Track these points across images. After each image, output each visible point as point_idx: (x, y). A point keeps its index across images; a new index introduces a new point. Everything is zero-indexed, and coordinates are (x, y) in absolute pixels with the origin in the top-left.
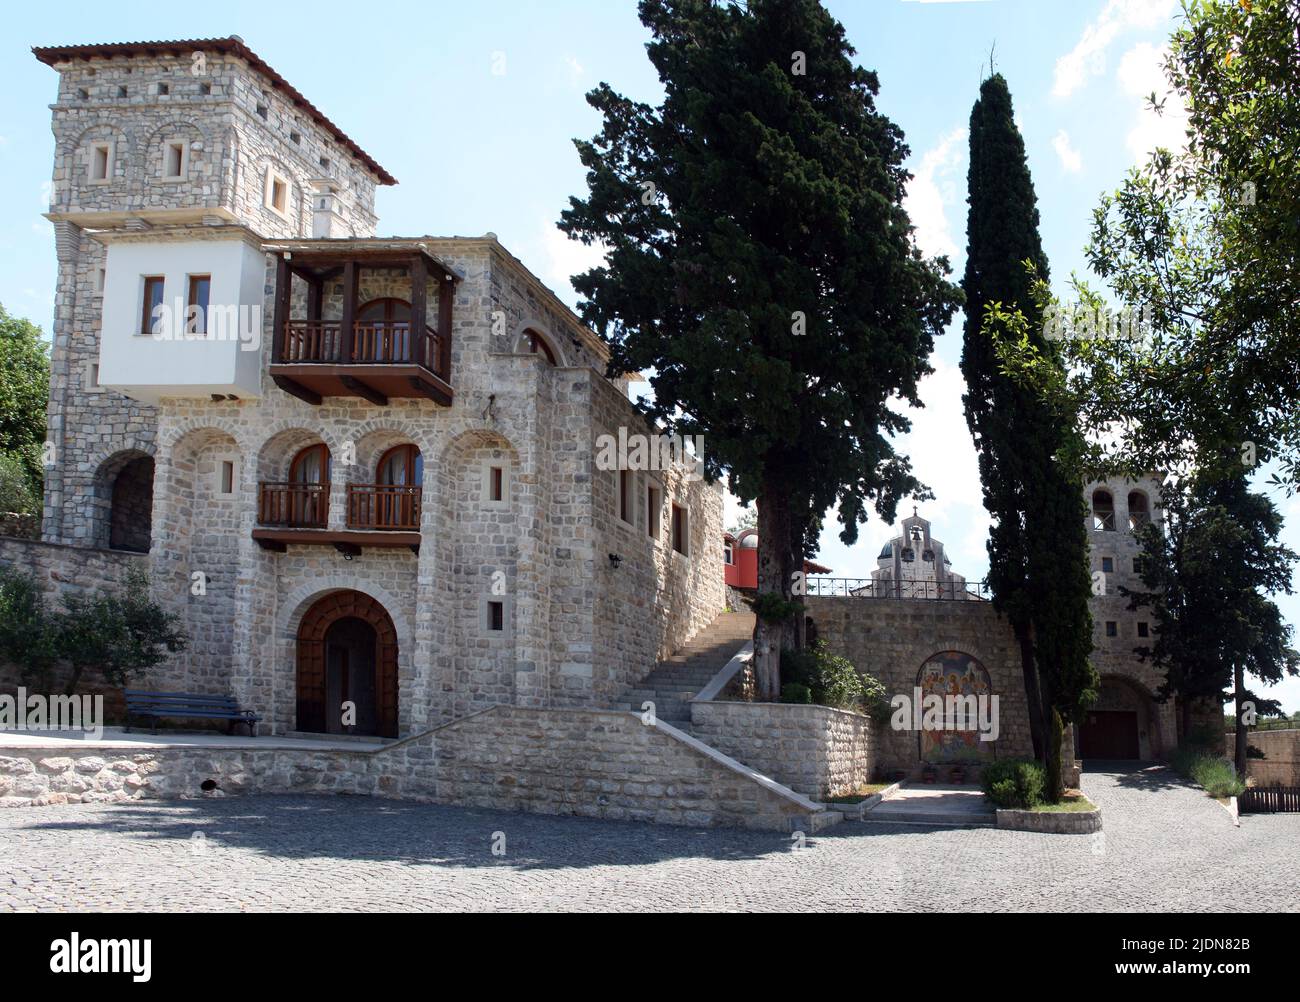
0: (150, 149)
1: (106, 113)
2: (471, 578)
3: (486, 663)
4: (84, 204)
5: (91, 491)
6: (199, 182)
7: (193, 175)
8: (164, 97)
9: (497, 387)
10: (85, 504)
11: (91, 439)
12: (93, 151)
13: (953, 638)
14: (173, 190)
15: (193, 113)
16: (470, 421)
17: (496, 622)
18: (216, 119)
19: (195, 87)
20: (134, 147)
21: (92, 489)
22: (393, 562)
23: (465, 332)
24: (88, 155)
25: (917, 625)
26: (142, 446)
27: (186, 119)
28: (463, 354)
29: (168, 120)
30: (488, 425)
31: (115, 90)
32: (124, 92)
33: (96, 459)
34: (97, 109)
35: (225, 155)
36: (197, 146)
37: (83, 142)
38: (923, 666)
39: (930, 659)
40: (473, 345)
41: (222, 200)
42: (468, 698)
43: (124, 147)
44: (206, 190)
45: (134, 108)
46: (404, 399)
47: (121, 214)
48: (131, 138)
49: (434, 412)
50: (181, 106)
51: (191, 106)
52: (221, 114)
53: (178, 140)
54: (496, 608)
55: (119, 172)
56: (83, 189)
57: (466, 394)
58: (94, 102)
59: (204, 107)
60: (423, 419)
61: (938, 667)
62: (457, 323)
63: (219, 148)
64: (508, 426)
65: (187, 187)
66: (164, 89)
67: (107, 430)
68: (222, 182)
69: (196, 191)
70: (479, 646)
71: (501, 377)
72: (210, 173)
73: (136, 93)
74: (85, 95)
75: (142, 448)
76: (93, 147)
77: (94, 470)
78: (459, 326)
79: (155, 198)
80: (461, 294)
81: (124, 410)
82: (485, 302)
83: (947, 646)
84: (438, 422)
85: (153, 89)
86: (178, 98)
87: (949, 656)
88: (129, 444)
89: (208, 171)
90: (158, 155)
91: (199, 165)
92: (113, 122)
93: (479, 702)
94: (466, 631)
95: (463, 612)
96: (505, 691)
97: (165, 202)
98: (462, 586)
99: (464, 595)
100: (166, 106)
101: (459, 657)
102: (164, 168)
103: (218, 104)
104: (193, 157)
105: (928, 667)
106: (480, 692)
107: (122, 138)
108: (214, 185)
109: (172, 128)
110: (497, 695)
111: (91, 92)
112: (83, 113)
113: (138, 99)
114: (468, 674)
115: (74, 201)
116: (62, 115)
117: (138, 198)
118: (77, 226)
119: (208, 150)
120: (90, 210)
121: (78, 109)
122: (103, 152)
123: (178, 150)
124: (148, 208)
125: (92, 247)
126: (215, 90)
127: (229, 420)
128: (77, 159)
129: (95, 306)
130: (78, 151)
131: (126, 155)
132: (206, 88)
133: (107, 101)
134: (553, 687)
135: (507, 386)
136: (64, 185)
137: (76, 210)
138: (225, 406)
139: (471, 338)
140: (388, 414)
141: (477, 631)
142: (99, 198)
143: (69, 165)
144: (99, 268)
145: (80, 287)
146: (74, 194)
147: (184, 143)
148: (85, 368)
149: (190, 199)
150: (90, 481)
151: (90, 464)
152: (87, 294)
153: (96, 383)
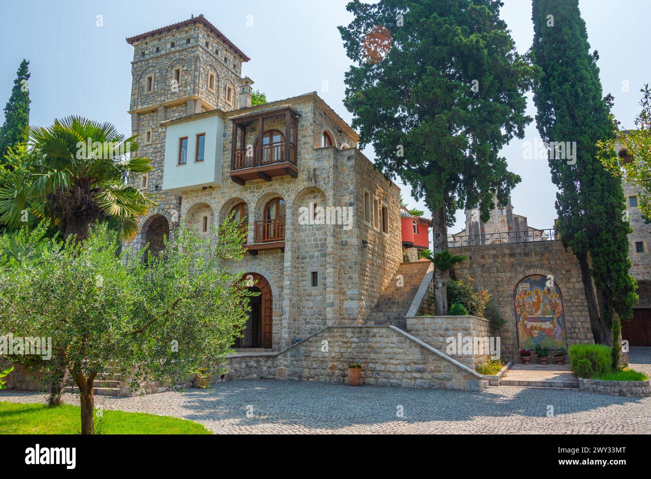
0: (168, 74)
1: (151, 61)
2: (304, 261)
3: (311, 304)
4: (143, 104)
6: (186, 85)
7: (184, 82)
8: (173, 49)
9: (317, 165)
10: (137, 243)
12: (146, 79)
13: (536, 267)
14: (176, 91)
15: (184, 53)
16: (305, 183)
17: (315, 283)
18: (192, 54)
19: (184, 41)
20: (161, 74)
21: (140, 235)
22: (271, 257)
23: (303, 140)
24: (145, 82)
25: (512, 260)
26: (161, 212)
27: (181, 57)
28: (302, 151)
29: (174, 59)
30: (312, 184)
31: (155, 49)
32: (158, 50)
33: (143, 221)
34: (148, 60)
35: (196, 70)
36: (185, 68)
37: (143, 76)
38: (517, 286)
39: (521, 281)
40: (307, 146)
41: (194, 91)
42: (302, 324)
43: (158, 75)
44: (189, 88)
45: (162, 56)
46: (278, 177)
47: (156, 106)
48: (160, 70)
49: (290, 181)
50: (179, 51)
51: (183, 50)
52: (194, 52)
53: (178, 67)
54: (314, 274)
55: (156, 87)
56: (142, 97)
57: (304, 171)
58: (147, 57)
59: (188, 50)
60: (286, 186)
61: (526, 286)
62: (300, 137)
63: (193, 67)
64: (322, 185)
65: (181, 88)
66: (173, 45)
68: (194, 82)
69: (185, 89)
70: (308, 296)
71: (318, 160)
72: (190, 80)
73: (163, 49)
74: (143, 54)
76: (147, 76)
77: (142, 226)
78: (301, 138)
79: (169, 96)
80: (302, 122)
82: (311, 124)
83: (532, 272)
84: (292, 186)
85: (169, 46)
86: (178, 48)
87: (533, 278)
88: (155, 212)
90: (170, 76)
91: (186, 77)
92: (154, 65)
93: (308, 326)
94: (302, 289)
95: (301, 278)
96: (319, 319)
98: (300, 265)
99: (301, 270)
100: (173, 53)
101: (299, 302)
102: (173, 81)
103: (193, 47)
104: (184, 74)
105: (520, 285)
106: (308, 320)
107: (157, 71)
108: (192, 85)
109: (176, 62)
110: (315, 321)
111: (147, 52)
112: (143, 63)
113: (163, 52)
114: (303, 311)
115: (139, 103)
116: (135, 65)
117: (163, 97)
118: (139, 114)
119: (189, 69)
120: (145, 106)
121: (141, 61)
122: (150, 79)
123: (178, 72)
124: (167, 101)
125: (144, 123)
126: (192, 41)
127: (208, 198)
128: (140, 84)
129: (145, 149)
130: (141, 80)
131: (159, 78)
132: (188, 41)
133: (152, 55)
134: (340, 314)
135: (321, 164)
136: (136, 97)
137: (140, 107)
138: (207, 191)
139: (305, 143)
140: (271, 185)
141: (306, 288)
142: (149, 100)
143: (137, 87)
144: (146, 131)
145: (140, 141)
146: (139, 100)
147: (180, 68)
148: (140, 179)
149: (182, 94)
150: (140, 232)
151: (140, 223)
152: (142, 144)
153: (145, 185)
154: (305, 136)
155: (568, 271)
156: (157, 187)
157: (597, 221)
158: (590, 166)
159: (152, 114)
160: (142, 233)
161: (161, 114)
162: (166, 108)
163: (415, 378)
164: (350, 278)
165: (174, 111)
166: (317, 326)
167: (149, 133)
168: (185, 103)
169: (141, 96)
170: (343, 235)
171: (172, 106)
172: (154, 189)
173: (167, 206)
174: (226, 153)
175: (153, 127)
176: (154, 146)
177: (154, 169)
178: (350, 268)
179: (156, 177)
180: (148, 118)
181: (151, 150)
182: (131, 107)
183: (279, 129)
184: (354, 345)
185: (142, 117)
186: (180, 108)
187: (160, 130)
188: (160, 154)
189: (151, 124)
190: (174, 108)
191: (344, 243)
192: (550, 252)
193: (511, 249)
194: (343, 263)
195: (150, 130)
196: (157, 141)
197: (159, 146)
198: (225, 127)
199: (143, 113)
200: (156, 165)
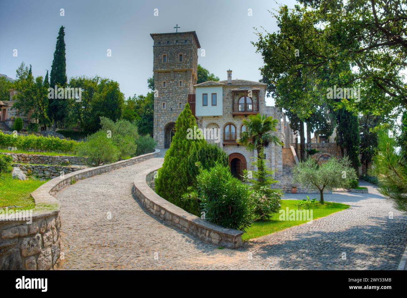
1: (165, 47)
4: (161, 68)
5: (163, 132)
6: (186, 62)
7: (185, 61)
8: (177, 44)
10: (162, 134)
11: (163, 120)
13: (326, 152)
14: (180, 64)
18: (189, 49)
19: (184, 41)
20: (171, 55)
24: (162, 57)
25: (318, 149)
27: (183, 48)
28: (260, 107)
29: (178, 49)
31: (166, 42)
32: (168, 42)
33: (164, 124)
34: (163, 47)
35: (191, 56)
36: (185, 54)
37: (160, 54)
38: (319, 158)
39: (321, 157)
40: (262, 105)
41: (191, 67)
43: (169, 55)
44: (188, 64)
45: (171, 46)
47: (169, 70)
48: (171, 53)
50: (181, 46)
51: (184, 46)
53: (181, 53)
55: (168, 61)
58: (162, 45)
59: (186, 46)
61: (322, 159)
63: (190, 55)
65: (183, 64)
66: (177, 41)
67: (166, 118)
69: (185, 65)
73: (171, 43)
74: (160, 43)
75: (174, 122)
76: (163, 54)
77: (164, 127)
79: (177, 66)
80: (260, 95)
83: (324, 154)
85: (175, 42)
86: (180, 44)
87: (325, 156)
88: (172, 121)
89: (188, 60)
90: (177, 57)
91: (186, 59)
92: (167, 50)
97: (179, 67)
100: (178, 46)
102: (178, 60)
103: (189, 45)
104: (184, 57)
107: (169, 53)
108: (190, 63)
111: (162, 42)
112: (160, 47)
113: (172, 44)
116: (155, 48)
117: (173, 66)
118: (158, 72)
119: (188, 55)
121: (159, 47)
122: (164, 56)
123: (181, 55)
124: (175, 69)
125: (161, 77)
126: (188, 42)
127: (217, 121)
128: (159, 58)
129: (163, 90)
130: (159, 56)
131: (170, 57)
132: (186, 41)
133: (165, 45)
134: (276, 170)
135: (269, 113)
136: (157, 64)
137: (159, 69)
138: (216, 118)
140: (247, 119)
142: (164, 67)
143: (157, 59)
144: (163, 81)
145: (159, 86)
146: (159, 66)
147: (182, 54)
148: (161, 104)
149: (184, 67)
150: (163, 129)
151: (162, 126)
152: (160, 87)
153: (164, 107)
154: (262, 101)
155: (336, 154)
156: (171, 109)
157: (352, 139)
158: (351, 121)
159: (165, 73)
161: (172, 75)
162: (174, 72)
163: (312, 191)
164: (279, 157)
165: (178, 74)
167: (164, 83)
168: (186, 71)
169: (160, 64)
171: (178, 71)
172: (170, 110)
174: (224, 102)
175: (167, 79)
176: (168, 89)
177: (169, 101)
178: (279, 153)
179: (170, 104)
180: (163, 75)
181: (166, 91)
182: (154, 69)
184: (292, 181)
185: (159, 74)
186: (182, 73)
187: (171, 82)
188: (172, 93)
189: (165, 78)
190: (179, 72)
192: (331, 147)
193: (318, 145)
194: (276, 151)
195: (166, 81)
196: (169, 87)
197: (171, 89)
198: (223, 91)
199: (161, 72)
200: (170, 98)
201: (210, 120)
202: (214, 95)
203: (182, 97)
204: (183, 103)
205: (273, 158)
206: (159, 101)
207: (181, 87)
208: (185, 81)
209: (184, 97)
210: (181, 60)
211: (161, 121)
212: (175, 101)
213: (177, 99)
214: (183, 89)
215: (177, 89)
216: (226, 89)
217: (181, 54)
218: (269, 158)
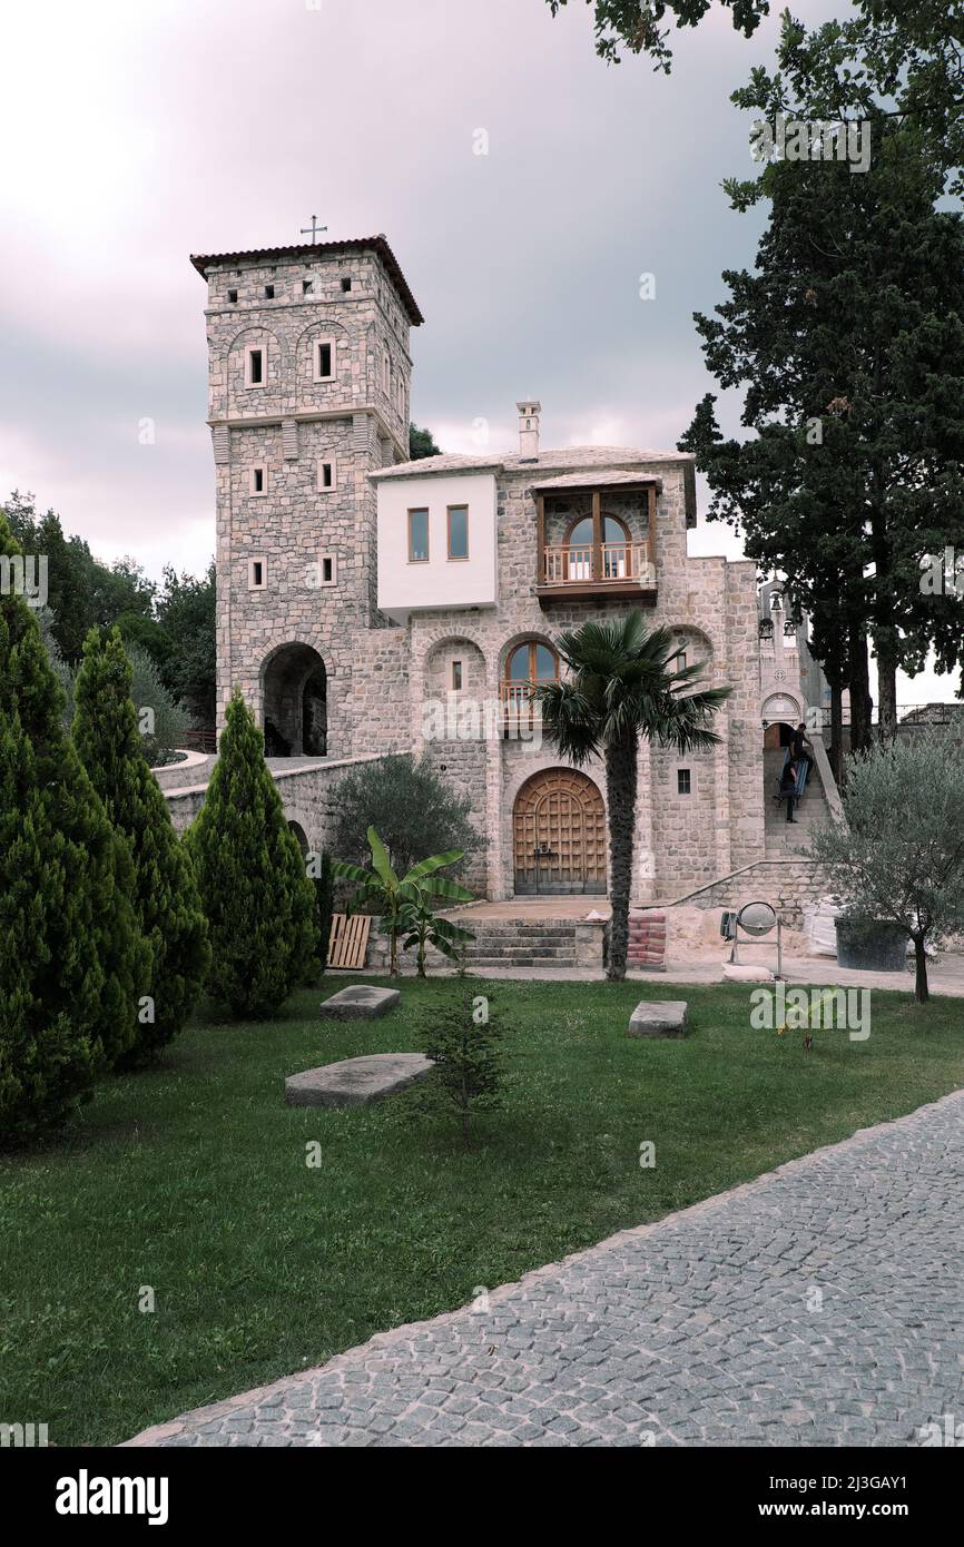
0: (300, 350)
1: (257, 316)
2: (666, 750)
3: (678, 822)
4: (242, 408)
5: (256, 684)
6: (349, 380)
7: (343, 374)
8: (309, 297)
9: (692, 587)
11: (254, 634)
12: (247, 355)
14: (323, 390)
15: (337, 311)
16: (671, 617)
17: (684, 788)
18: (359, 316)
19: (337, 284)
20: (284, 349)
21: (257, 682)
24: (243, 361)
27: (332, 318)
29: (315, 320)
30: (686, 619)
31: (262, 290)
32: (270, 293)
33: (261, 653)
34: (247, 312)
35: (370, 352)
36: (343, 344)
37: (237, 345)
42: (663, 855)
43: (275, 349)
44: (355, 389)
45: (282, 308)
47: (274, 413)
48: (281, 340)
50: (325, 304)
51: (335, 304)
54: (685, 775)
55: (272, 374)
56: (240, 393)
57: (667, 594)
58: (243, 305)
59: (348, 305)
65: (335, 387)
66: (307, 287)
67: (269, 624)
69: (344, 389)
70: (673, 809)
71: (694, 577)
72: (358, 372)
73: (283, 293)
74: (234, 297)
75: (301, 640)
76: (249, 348)
77: (259, 664)
79: (307, 398)
81: (284, 605)
85: (298, 288)
86: (322, 296)
88: (290, 637)
89: (356, 370)
91: (346, 363)
92: (264, 325)
94: (662, 797)
96: (694, 846)
97: (317, 402)
98: (656, 757)
99: (659, 765)
100: (312, 305)
101: (656, 819)
102: (312, 368)
103: (360, 301)
104: (341, 356)
106: (673, 848)
107: (273, 340)
108: (363, 383)
109: (318, 326)
110: (689, 850)
111: (240, 294)
112: (235, 316)
113: (284, 300)
114: (663, 834)
115: (232, 406)
116: (215, 319)
117: (293, 399)
118: (231, 429)
119: (354, 348)
120: (248, 415)
121: (231, 312)
122: (256, 355)
124: (303, 410)
125: (243, 448)
126: (355, 286)
127: (471, 628)
128: (231, 363)
129: (251, 505)
130: (231, 355)
131: (278, 357)
132: (346, 283)
133: (256, 303)
134: (732, 840)
136: (223, 390)
137: (234, 415)
138: (467, 617)
139: (670, 545)
140: (604, 615)
141: (670, 796)
142: (256, 402)
143: (225, 371)
144: (252, 468)
145: (235, 487)
146: (232, 398)
147: (331, 341)
148: (245, 566)
149: (340, 399)
150: (256, 675)
151: (254, 658)
152: (242, 495)
153: (258, 581)
154: (670, 533)
156: (289, 586)
160: (259, 677)
161: (290, 436)
162: (299, 423)
164: (749, 782)
165: (316, 432)
166: (691, 859)
167: (259, 474)
168: (349, 420)
169: (235, 390)
170: (735, 711)
171: (313, 421)
173: (316, 627)
174: (504, 545)
175: (268, 459)
176: (273, 501)
177: (278, 550)
179: (284, 566)
180: (254, 439)
181: (268, 509)
182: (212, 412)
183: (617, 513)
184: (802, 888)
185: (236, 435)
186: (332, 428)
187: (286, 468)
188: (289, 518)
189: (262, 453)
190: (318, 426)
191: (738, 724)
195: (263, 467)
196: (280, 492)
197: (285, 501)
198: (501, 496)
199: (242, 429)
200: (283, 541)
201: (444, 625)
202: (458, 511)
203: (332, 531)
204: (338, 559)
205: (721, 786)
206: (235, 555)
207: (328, 489)
208: (346, 461)
209: (340, 531)
210: (325, 370)
211: (246, 639)
212: (302, 550)
213: (313, 543)
214: (336, 500)
215: (310, 499)
216: (513, 485)
217: (324, 341)
218: (704, 786)
